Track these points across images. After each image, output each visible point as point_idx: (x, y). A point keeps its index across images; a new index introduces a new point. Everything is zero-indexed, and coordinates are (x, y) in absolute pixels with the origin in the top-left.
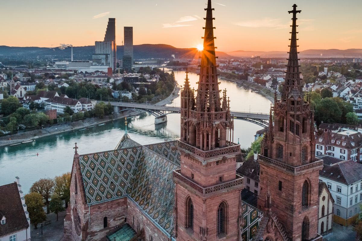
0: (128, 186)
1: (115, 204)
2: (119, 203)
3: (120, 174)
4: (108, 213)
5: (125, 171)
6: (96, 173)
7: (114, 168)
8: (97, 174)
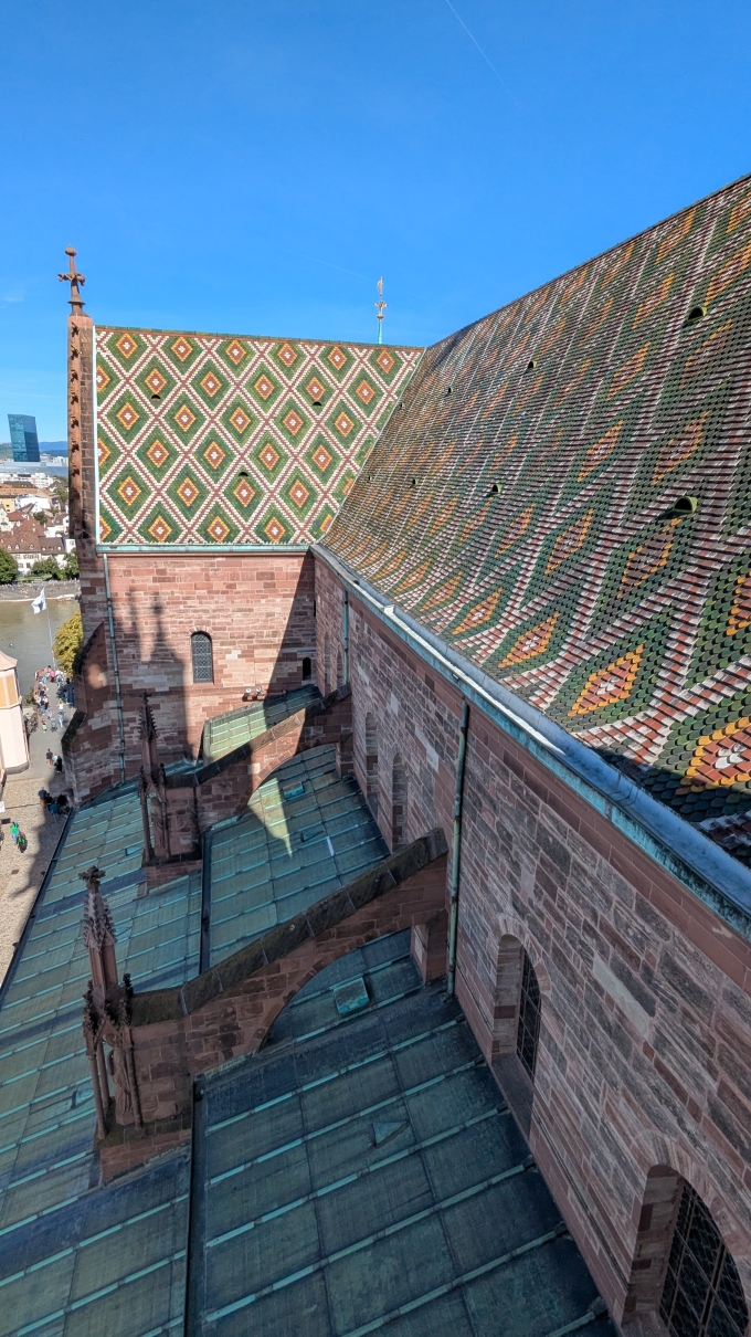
0: (327, 507)
1: (251, 580)
2: (272, 576)
3: (295, 444)
4: (214, 617)
5: (320, 436)
6: (170, 417)
7: (267, 415)
8: (174, 424)
